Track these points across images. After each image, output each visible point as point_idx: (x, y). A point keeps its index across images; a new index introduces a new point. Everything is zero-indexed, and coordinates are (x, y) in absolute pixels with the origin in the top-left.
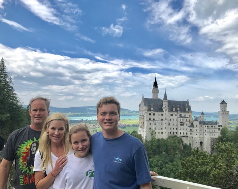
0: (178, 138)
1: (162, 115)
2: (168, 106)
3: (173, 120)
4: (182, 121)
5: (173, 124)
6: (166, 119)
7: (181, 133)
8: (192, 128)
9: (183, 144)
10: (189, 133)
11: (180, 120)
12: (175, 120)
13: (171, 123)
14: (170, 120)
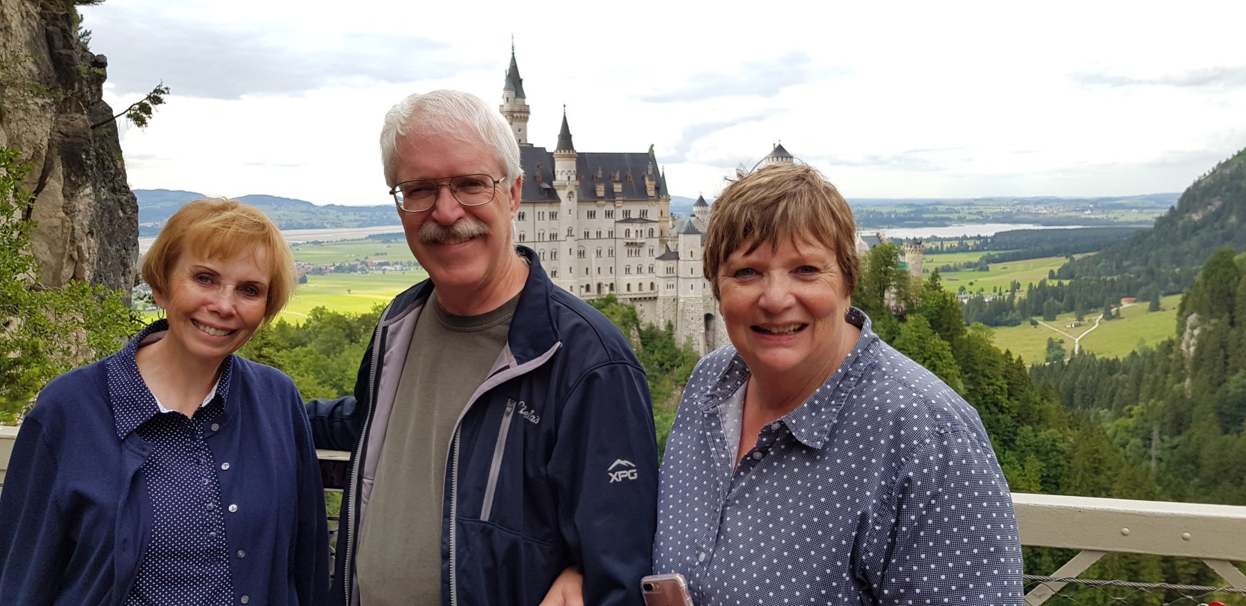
0: (622, 305)
1: (553, 216)
2: (578, 178)
3: (599, 234)
4: (632, 235)
5: (599, 253)
6: (570, 231)
7: (629, 285)
8: (672, 263)
9: (639, 330)
10: (661, 284)
11: (628, 232)
12: (605, 234)
13: (590, 247)
14: (587, 234)
